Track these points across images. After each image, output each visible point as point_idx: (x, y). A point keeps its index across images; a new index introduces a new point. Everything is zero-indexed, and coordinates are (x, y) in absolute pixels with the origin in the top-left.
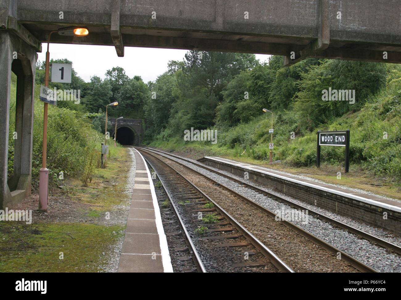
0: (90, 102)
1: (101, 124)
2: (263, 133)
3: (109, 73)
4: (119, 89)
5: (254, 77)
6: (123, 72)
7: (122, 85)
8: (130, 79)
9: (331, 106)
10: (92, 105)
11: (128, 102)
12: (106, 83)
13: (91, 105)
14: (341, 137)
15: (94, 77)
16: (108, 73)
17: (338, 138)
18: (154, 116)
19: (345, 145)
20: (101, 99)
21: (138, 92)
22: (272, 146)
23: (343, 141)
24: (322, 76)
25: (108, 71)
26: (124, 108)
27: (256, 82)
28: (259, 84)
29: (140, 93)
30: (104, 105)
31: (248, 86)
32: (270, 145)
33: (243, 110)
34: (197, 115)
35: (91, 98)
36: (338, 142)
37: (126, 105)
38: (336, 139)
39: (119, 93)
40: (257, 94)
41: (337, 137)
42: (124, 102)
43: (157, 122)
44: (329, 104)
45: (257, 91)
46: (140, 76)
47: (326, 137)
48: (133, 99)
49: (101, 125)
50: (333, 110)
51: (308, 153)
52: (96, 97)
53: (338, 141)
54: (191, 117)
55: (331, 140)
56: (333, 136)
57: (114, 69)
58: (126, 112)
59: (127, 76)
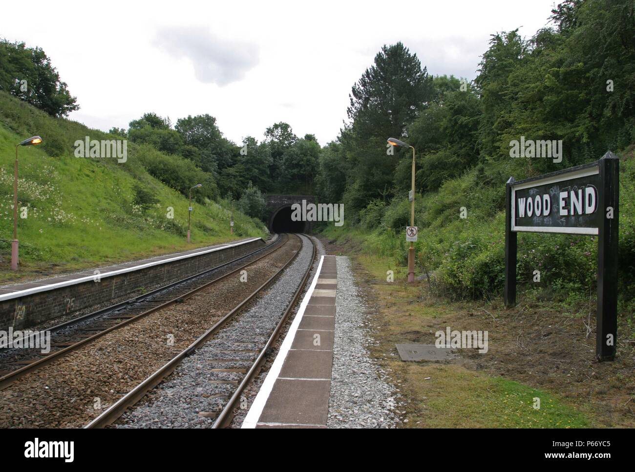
0: (240, 172)
1: (250, 203)
2: (445, 206)
3: (270, 131)
4: (282, 154)
5: (452, 111)
6: (289, 130)
7: (287, 147)
8: (298, 140)
9: (585, 135)
10: (244, 177)
11: (295, 171)
12: (263, 145)
13: (241, 176)
14: (580, 192)
15: (248, 138)
16: (268, 132)
17: (567, 201)
18: (327, 190)
19: (595, 231)
20: (256, 168)
21: (308, 157)
22: (414, 235)
23: (590, 210)
24: (559, 67)
25: (267, 129)
26: (289, 180)
27: (455, 120)
28: (459, 122)
29: (311, 157)
30: (260, 177)
31: (442, 127)
32: (409, 232)
33: (431, 169)
34: (369, 183)
35: (241, 167)
36: (568, 217)
37: (291, 176)
38: (562, 204)
39: (282, 160)
40: (457, 140)
41: (564, 195)
42: (289, 172)
43: (332, 199)
44: (578, 131)
45: (457, 135)
46: (314, 135)
47: (530, 200)
48: (301, 166)
49: (250, 205)
50: (588, 144)
51: (483, 257)
52: (249, 166)
53: (569, 212)
54: (361, 186)
55: (547, 209)
56: (552, 193)
57: (276, 126)
58: (292, 185)
59: (295, 136)
